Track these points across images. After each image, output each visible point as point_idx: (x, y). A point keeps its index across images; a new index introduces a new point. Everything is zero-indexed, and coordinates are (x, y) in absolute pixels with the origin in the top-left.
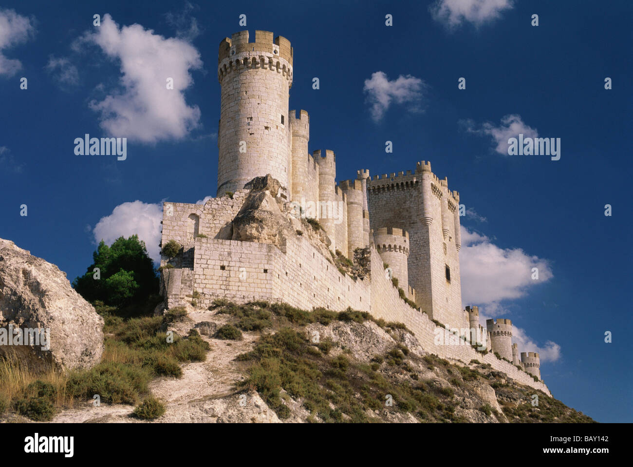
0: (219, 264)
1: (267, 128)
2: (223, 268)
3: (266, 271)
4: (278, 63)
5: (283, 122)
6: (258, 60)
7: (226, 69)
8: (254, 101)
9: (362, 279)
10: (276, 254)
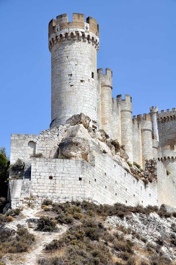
0: (48, 175)
1: (82, 81)
2: (51, 178)
3: (80, 179)
4: (89, 36)
5: (93, 77)
6: (75, 34)
7: (53, 41)
8: (73, 63)
9: (151, 182)
10: (87, 167)
